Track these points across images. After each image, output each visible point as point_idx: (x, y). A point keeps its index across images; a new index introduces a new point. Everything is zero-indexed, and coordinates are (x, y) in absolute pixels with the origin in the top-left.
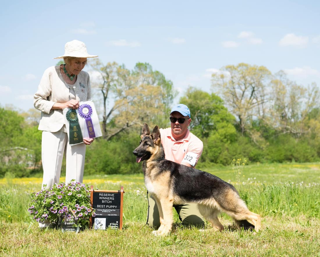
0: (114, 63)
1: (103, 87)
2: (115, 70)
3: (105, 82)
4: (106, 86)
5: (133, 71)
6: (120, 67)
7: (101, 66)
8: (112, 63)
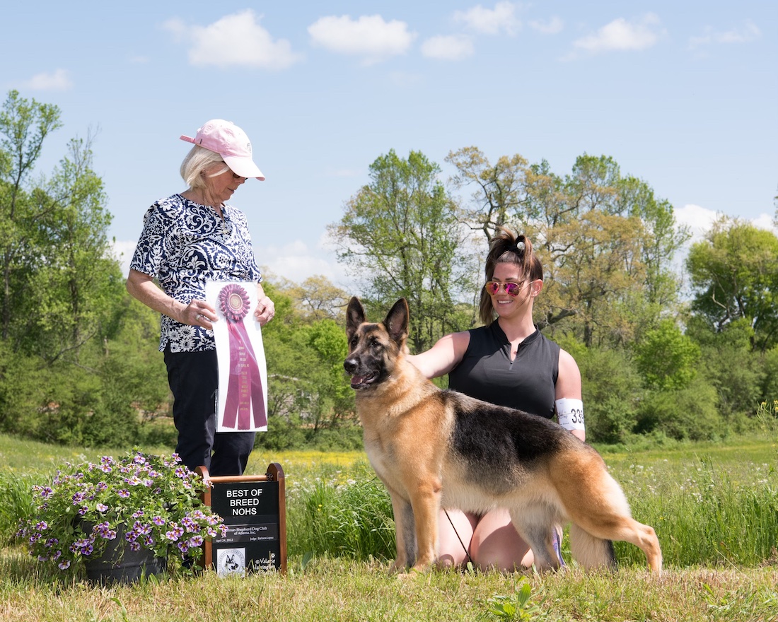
0: (518, 160)
1: (487, 222)
2: (519, 175)
3: (492, 207)
4: (494, 219)
5: (568, 177)
6: (535, 167)
7: (483, 167)
8: (511, 157)
